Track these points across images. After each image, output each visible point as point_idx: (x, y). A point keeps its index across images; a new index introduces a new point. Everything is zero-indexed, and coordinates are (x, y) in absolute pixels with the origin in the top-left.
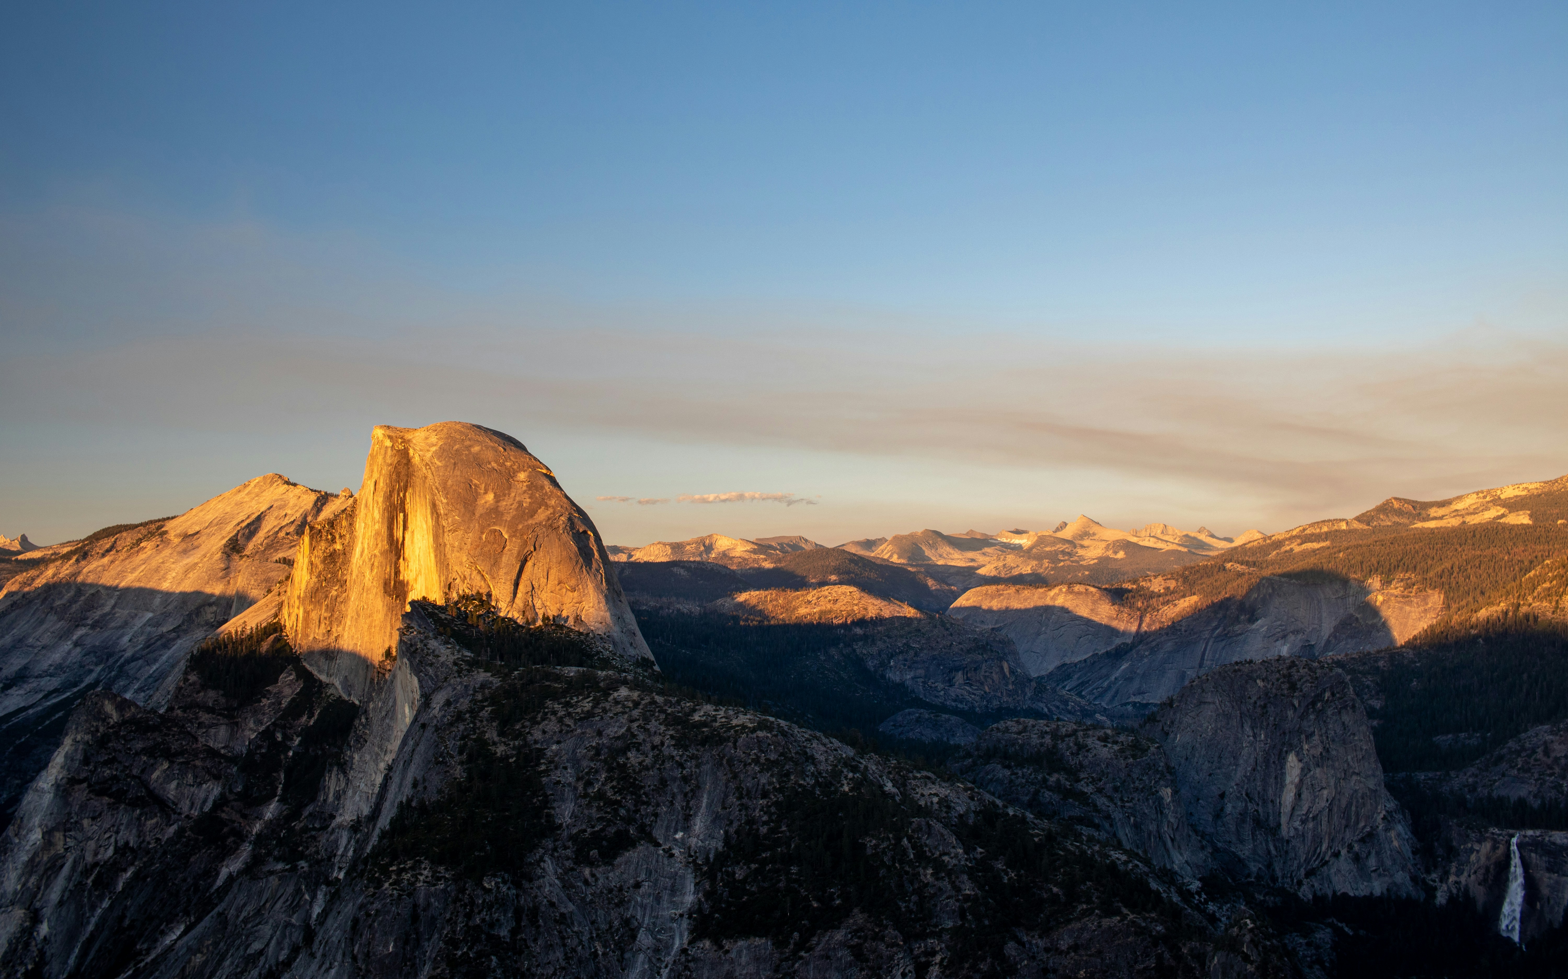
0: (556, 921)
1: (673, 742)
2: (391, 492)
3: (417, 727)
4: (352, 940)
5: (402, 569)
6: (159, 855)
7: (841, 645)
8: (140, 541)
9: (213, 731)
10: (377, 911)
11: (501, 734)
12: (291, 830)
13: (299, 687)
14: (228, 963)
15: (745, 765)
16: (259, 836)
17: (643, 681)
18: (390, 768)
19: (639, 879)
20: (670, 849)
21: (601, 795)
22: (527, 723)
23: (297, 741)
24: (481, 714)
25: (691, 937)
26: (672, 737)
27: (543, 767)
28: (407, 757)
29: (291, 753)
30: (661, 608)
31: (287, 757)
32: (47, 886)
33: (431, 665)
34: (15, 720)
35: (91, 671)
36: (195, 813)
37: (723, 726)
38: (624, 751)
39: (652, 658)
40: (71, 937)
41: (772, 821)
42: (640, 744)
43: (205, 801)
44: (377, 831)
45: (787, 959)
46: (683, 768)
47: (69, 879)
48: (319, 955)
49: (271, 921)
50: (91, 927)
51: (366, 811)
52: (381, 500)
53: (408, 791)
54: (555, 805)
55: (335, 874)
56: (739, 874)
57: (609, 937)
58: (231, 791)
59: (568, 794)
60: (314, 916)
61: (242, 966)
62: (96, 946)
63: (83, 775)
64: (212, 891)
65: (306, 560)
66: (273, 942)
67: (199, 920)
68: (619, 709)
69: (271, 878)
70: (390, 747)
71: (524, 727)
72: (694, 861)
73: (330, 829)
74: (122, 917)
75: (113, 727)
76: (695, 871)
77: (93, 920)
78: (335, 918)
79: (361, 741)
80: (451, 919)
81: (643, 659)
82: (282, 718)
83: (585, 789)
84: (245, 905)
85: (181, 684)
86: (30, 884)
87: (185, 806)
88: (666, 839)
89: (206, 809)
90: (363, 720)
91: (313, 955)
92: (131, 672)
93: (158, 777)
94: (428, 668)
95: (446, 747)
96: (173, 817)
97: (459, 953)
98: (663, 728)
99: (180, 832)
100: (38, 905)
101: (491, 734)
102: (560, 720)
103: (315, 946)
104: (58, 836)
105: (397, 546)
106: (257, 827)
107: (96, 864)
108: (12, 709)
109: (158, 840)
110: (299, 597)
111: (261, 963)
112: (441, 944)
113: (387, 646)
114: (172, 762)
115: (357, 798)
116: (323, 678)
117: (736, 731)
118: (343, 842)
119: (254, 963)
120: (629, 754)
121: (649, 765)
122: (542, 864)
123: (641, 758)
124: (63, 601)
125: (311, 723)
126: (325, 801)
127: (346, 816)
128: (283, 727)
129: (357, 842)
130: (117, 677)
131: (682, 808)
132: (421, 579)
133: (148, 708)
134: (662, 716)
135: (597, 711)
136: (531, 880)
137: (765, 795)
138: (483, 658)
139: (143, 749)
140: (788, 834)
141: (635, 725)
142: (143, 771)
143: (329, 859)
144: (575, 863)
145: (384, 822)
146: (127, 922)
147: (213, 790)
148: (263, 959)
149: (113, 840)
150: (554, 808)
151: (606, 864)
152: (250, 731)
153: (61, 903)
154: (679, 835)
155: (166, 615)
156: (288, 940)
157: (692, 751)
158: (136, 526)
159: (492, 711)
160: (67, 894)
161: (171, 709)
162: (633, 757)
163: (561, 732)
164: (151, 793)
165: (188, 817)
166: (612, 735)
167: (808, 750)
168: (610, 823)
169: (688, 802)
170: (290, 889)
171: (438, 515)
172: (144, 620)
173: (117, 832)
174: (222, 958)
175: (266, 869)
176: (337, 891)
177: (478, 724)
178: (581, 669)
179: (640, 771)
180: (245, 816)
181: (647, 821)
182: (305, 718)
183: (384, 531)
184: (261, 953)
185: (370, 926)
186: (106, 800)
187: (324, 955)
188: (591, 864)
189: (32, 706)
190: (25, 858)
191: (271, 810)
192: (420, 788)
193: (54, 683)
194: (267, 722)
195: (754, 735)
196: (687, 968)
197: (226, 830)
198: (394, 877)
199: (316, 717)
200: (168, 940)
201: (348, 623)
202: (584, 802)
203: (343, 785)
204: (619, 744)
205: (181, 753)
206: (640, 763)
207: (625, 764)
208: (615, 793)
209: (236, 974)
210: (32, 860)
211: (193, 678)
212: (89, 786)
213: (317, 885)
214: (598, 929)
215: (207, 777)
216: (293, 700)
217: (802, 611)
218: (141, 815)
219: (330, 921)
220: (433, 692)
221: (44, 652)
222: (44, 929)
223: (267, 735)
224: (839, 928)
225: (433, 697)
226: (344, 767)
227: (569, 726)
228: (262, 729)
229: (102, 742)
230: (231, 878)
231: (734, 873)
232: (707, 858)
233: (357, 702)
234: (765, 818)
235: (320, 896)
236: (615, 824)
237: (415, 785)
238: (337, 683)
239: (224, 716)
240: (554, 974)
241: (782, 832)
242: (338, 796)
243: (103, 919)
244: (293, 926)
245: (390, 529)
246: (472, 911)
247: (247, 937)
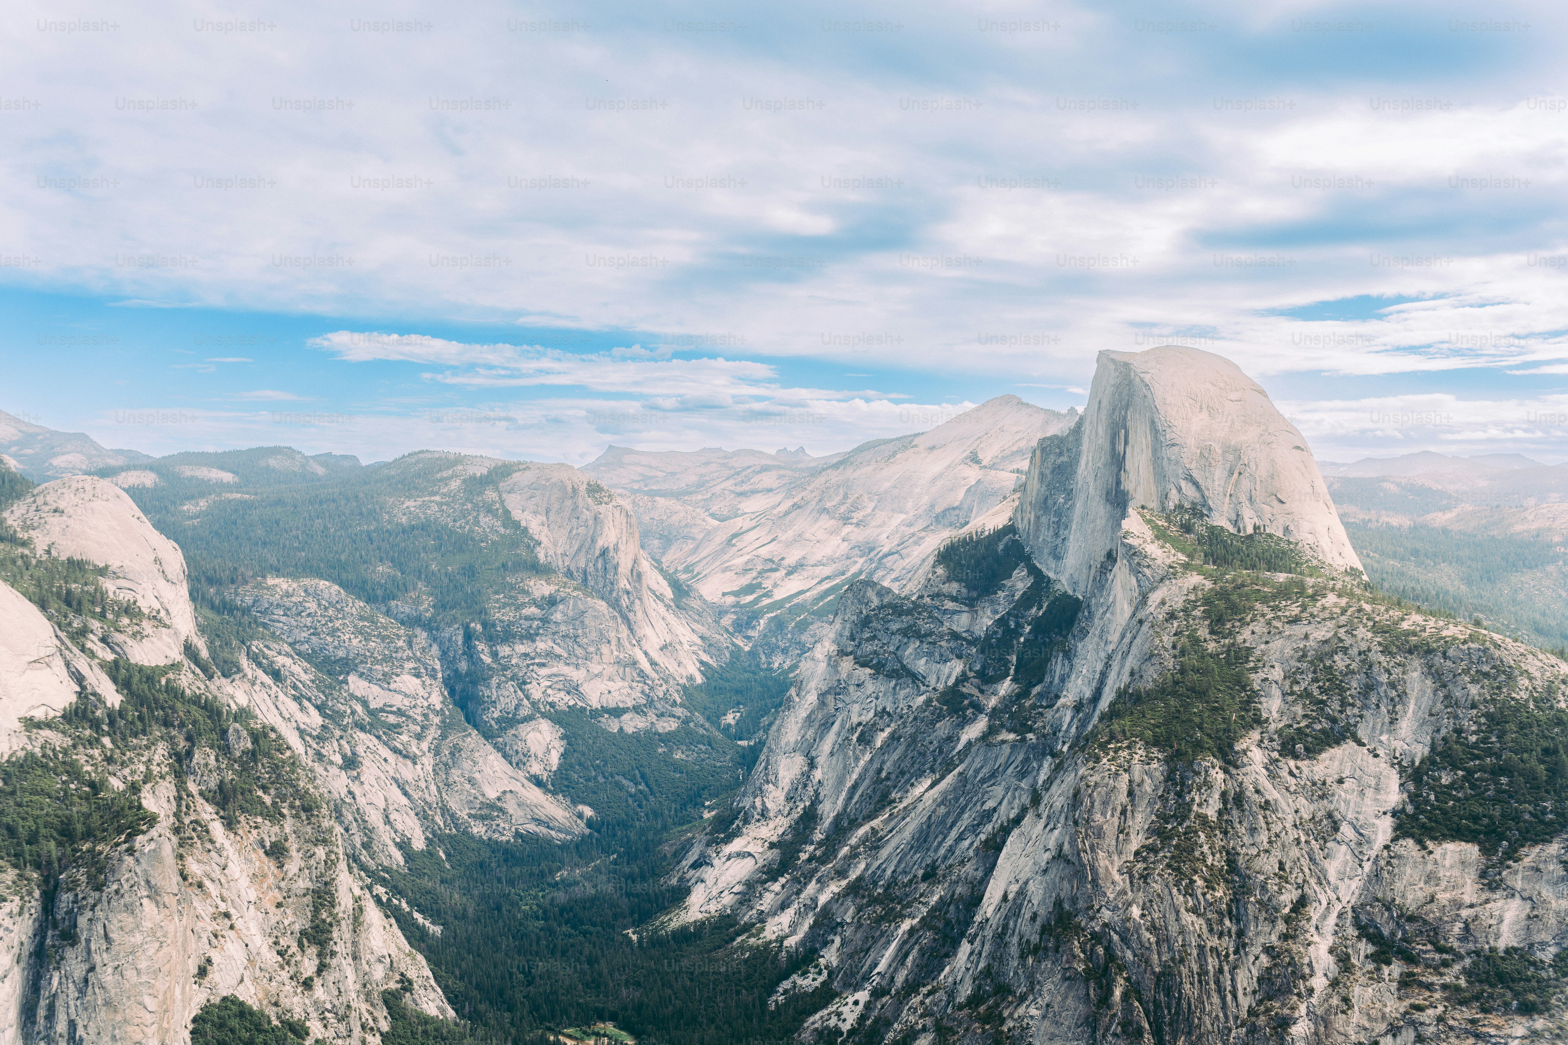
0: (1261, 807)
1: (1381, 649)
2: (1114, 410)
3: (1134, 622)
4: (1074, 806)
5: (1122, 480)
6: (910, 719)
7: (1561, 563)
8: (895, 453)
9: (956, 617)
10: (1096, 783)
11: (1212, 632)
12: (1021, 706)
13: (1029, 582)
14: (966, 816)
15: (1454, 676)
16: (994, 709)
17: (1351, 589)
18: (1109, 657)
19: (1344, 776)
20: (1375, 749)
21: (1307, 694)
22: (1237, 624)
23: (1028, 629)
24: (1194, 613)
25: (1394, 835)
26: (1380, 644)
27: (1252, 664)
28: (1125, 649)
29: (1022, 639)
30: (1370, 520)
31: (1019, 643)
32: (821, 739)
33: (1149, 566)
34: (795, 601)
35: (856, 562)
36: (941, 687)
37: (1431, 636)
38: (1332, 654)
39: (1361, 568)
40: (841, 781)
41: (1483, 732)
42: (1347, 648)
43: (948, 677)
44: (1097, 713)
45: (1493, 866)
46: (1390, 674)
47: (838, 734)
48: (1045, 816)
49: (1003, 783)
50: (855, 776)
51: (1088, 694)
52: (1104, 418)
53: (1126, 678)
54: (1263, 699)
55: (1059, 747)
56: (1445, 780)
57: (1312, 826)
58: (971, 670)
59: (1276, 691)
60: (1040, 782)
61: (978, 819)
62: (860, 792)
63: (850, 649)
64: (954, 753)
65: (1037, 471)
66: (1005, 802)
67: (943, 777)
68: (1326, 614)
69: (1004, 746)
70: (1110, 639)
71: (1233, 627)
72: (1399, 763)
73: (1055, 708)
74: (880, 771)
75: (873, 610)
76: (1400, 773)
77: (857, 770)
78: (1060, 786)
79: (1084, 633)
80: (1162, 796)
81: (1352, 568)
82: (1014, 608)
83: (1291, 687)
84: (982, 767)
85: (930, 575)
86: (808, 737)
87: (932, 680)
88: (1372, 738)
89: (950, 683)
90: (1086, 613)
91: (1039, 816)
92: (888, 565)
93: (911, 654)
94: (1145, 570)
95: (1161, 641)
96: (923, 688)
97: (1170, 826)
98: (1370, 635)
99: (928, 702)
100: (814, 754)
101: (1203, 632)
102: (1269, 623)
103: (1042, 807)
104: (830, 699)
105: (1118, 460)
106: (993, 702)
107: (860, 724)
108: (793, 592)
109: (910, 706)
110: (1031, 503)
111: (994, 819)
112: (1153, 817)
113: (1108, 548)
114: (922, 642)
115: (1080, 681)
116: (1051, 575)
117: (1446, 642)
118: (1067, 719)
119: (988, 817)
120: (1336, 658)
121: (1356, 670)
122: (1249, 753)
123: (1348, 662)
124: (834, 503)
125: (1041, 613)
126: (1051, 682)
127: (1068, 698)
128: (1016, 616)
129: (1080, 720)
130: (877, 568)
131: (1388, 712)
132: (1140, 490)
133: (903, 596)
134: (1370, 624)
135: (1304, 615)
136: (1237, 767)
137: (1474, 706)
138: (1197, 562)
139: (898, 630)
140: (1498, 745)
141: (1342, 630)
142: (898, 649)
143: (1054, 734)
144: (1280, 755)
145: (1104, 705)
146: (884, 775)
147: (956, 667)
148: (996, 816)
149: (873, 704)
150: (1260, 703)
151: (1310, 758)
152: (986, 621)
153: (832, 754)
154: (1384, 738)
155: (918, 517)
156: (1017, 801)
157: (1399, 659)
158: (893, 440)
159: (1204, 612)
160: (837, 746)
161: (921, 597)
162: (1340, 662)
163: (1269, 633)
164: (904, 667)
165: (934, 689)
166: (1320, 638)
167: (1522, 665)
168: (1315, 720)
169: (1394, 706)
170: (1021, 757)
171: (1157, 431)
172: (899, 521)
173: (877, 698)
174: (963, 811)
175: (1000, 738)
176: (1062, 762)
177: (1191, 622)
178: (1290, 575)
179: (1346, 674)
180: (982, 692)
181: (1352, 721)
182: (1035, 609)
183: (1107, 447)
184: (995, 810)
185: (1090, 796)
186: (868, 671)
187: (1049, 817)
188: (1296, 757)
189: (808, 590)
190: (804, 714)
191: (1006, 687)
192: (1137, 676)
193: (827, 571)
194: (1002, 611)
195: (1466, 646)
196: (1389, 863)
197: (966, 702)
198: (1111, 753)
199: (1044, 609)
200: (918, 790)
201: (1074, 527)
202: (1290, 698)
203: (1067, 670)
204: (1327, 648)
205: (931, 634)
206: (1347, 666)
207: (1331, 667)
208: (1321, 693)
209: (973, 826)
210: (809, 716)
211: (940, 571)
212: (855, 658)
213: (1044, 755)
214: (1301, 818)
215: (951, 656)
216: (1024, 593)
217: (1519, 528)
218: (896, 685)
219: (1054, 788)
220: (1150, 591)
221: (818, 545)
222: (818, 774)
223: (1002, 622)
224: (1551, 842)
225: (1150, 595)
226: (1069, 655)
227: (1277, 628)
228: (997, 617)
229: (865, 622)
230: (969, 744)
231: (1440, 777)
232: (1413, 762)
233: (1081, 598)
234: (1474, 728)
235: (1046, 765)
236: (1320, 722)
237: (1132, 674)
238: (1064, 581)
239: (966, 605)
240: (1258, 855)
241: (1492, 743)
242: (1063, 679)
243: (866, 770)
244: (1022, 789)
245: (1113, 443)
246: (1182, 790)
247: (983, 795)
